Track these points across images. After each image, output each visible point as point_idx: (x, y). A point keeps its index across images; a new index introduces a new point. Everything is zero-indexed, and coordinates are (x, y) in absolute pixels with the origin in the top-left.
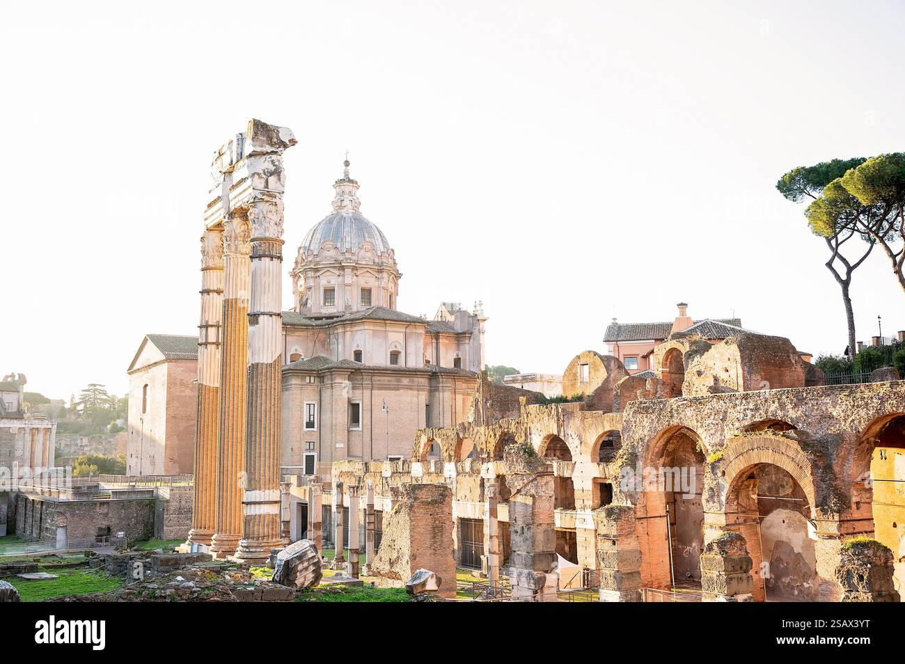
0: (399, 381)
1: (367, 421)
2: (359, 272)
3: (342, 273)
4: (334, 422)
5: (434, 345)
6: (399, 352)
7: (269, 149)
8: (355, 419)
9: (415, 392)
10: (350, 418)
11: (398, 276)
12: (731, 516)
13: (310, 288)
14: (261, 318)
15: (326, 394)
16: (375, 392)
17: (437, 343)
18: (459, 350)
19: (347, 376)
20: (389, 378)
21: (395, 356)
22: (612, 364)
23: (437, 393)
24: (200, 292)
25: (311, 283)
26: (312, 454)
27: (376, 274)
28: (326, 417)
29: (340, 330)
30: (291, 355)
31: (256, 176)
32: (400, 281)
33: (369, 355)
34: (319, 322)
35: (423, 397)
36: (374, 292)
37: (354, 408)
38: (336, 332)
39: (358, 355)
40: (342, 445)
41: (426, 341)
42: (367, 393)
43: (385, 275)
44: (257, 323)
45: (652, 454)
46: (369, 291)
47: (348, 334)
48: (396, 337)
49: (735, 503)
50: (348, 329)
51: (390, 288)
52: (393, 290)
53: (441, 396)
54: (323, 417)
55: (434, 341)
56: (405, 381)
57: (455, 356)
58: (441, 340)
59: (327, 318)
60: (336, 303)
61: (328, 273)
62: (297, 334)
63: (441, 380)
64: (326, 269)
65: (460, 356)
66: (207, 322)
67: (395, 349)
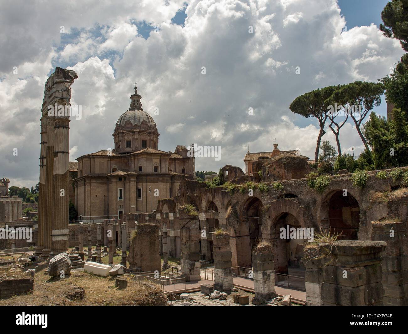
0: (158, 179)
1: (145, 196)
2: (141, 134)
3: (134, 134)
4: (130, 197)
5: (174, 163)
6: (158, 167)
7: (63, 80)
8: (139, 195)
9: (165, 184)
10: (137, 195)
11: (158, 135)
12: (272, 235)
13: (120, 141)
14: (59, 154)
15: (127, 185)
16: (148, 184)
17: (175, 163)
18: (184, 165)
19: (136, 177)
20: (154, 178)
21: (156, 169)
22: (237, 170)
23: (174, 184)
24: (40, 143)
25: (121, 138)
26: (121, 210)
27: (149, 134)
28: (127, 194)
29: (133, 158)
30: (113, 169)
31: (57, 92)
32: (159, 137)
33: (145, 168)
34: (124, 155)
35: (168, 186)
36: (147, 142)
37: (139, 191)
38: (131, 159)
39: (140, 168)
40: (134, 206)
41: (170, 162)
42: (144, 184)
43: (152, 134)
44: (57, 156)
45: (243, 209)
46: (146, 141)
47: (136, 160)
48: (156, 161)
49: (275, 229)
50: (136, 158)
51: (154, 139)
52: (156, 141)
53: (176, 185)
54: (126, 195)
55: (174, 162)
56: (161, 179)
57: (183, 168)
58: (176, 162)
59: (128, 153)
60: (131, 147)
61: (128, 134)
62: (115, 160)
63: (176, 178)
64: (127, 132)
65: (185, 168)
66: (43, 156)
67: (156, 166)
